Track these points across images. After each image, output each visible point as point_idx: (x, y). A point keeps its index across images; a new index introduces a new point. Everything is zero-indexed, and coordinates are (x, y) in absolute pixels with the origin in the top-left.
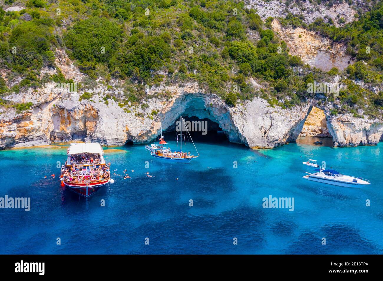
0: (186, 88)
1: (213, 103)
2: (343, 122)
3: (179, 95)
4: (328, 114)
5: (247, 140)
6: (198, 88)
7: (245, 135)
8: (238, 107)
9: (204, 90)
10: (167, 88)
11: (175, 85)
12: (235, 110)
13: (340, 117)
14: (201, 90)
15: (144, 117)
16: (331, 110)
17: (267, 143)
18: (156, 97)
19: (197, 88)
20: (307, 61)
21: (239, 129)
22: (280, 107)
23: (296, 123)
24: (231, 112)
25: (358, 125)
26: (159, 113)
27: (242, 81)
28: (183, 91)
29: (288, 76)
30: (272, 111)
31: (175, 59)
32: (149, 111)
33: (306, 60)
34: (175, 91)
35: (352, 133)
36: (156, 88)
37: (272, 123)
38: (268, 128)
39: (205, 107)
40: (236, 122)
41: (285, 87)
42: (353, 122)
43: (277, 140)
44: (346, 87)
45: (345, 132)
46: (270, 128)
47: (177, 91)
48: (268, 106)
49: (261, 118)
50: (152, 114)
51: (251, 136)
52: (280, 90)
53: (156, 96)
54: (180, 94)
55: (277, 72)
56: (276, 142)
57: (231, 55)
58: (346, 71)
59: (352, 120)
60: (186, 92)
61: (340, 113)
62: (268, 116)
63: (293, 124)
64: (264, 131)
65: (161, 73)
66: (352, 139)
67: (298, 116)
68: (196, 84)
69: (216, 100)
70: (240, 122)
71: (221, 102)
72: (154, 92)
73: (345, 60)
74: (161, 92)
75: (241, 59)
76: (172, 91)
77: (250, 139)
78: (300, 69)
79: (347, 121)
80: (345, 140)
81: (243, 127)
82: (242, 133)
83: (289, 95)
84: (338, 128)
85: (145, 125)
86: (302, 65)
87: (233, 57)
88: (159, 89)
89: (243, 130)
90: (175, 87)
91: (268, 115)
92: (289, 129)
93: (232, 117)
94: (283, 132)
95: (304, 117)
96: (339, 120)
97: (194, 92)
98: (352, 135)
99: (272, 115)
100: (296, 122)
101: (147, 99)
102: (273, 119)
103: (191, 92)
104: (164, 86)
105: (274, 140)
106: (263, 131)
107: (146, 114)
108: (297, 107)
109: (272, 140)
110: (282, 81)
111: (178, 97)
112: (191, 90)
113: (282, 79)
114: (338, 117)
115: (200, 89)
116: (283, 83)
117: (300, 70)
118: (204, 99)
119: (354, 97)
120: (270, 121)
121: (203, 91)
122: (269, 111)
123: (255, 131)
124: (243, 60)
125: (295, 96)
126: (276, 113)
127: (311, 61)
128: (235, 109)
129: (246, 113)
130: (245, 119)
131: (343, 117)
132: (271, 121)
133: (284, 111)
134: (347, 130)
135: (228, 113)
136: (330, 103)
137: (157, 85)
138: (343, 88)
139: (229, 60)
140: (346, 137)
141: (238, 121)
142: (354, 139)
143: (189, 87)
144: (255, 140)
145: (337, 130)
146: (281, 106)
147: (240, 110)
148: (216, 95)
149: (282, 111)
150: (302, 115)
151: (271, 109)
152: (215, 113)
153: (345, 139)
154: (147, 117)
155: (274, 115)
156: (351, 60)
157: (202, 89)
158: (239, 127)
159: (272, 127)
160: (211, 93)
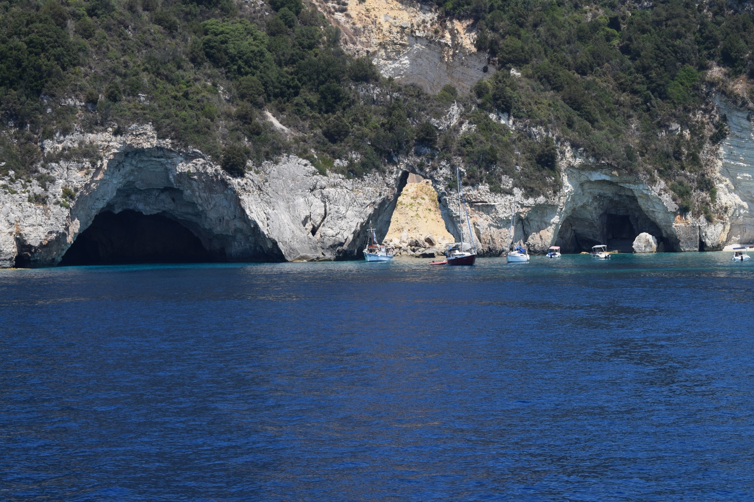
0: (130, 138)
1: (192, 170)
2: (471, 204)
3: (114, 154)
4: (442, 188)
5: (280, 245)
6: (155, 136)
7: (274, 236)
8: (251, 177)
9: (168, 140)
10: (90, 137)
11: (105, 130)
12: (246, 184)
13: (465, 193)
14: (162, 142)
15: (48, 202)
16: (446, 179)
17: (320, 251)
18: (67, 159)
19: (153, 137)
20: (386, 65)
21: (260, 224)
22: (340, 175)
23: (375, 209)
24: (237, 188)
25: (504, 209)
26: (78, 194)
27: (251, 119)
28: (124, 142)
29: (349, 106)
30: (324, 183)
31: (91, 68)
32: (57, 190)
33: (382, 62)
34: (106, 144)
35: (492, 227)
36: (65, 137)
37: (328, 208)
38: (318, 220)
39: (172, 180)
40: (250, 210)
41: (346, 131)
42: (493, 204)
43: (341, 244)
44: (474, 127)
45: (478, 225)
46: (322, 221)
47: (111, 144)
48: (314, 174)
49: (302, 200)
50: (63, 197)
51: (287, 236)
52: (336, 137)
53: (66, 155)
54: (116, 151)
55: (324, 98)
56: (339, 248)
57: (209, 56)
58: (473, 94)
59: (490, 199)
60: (130, 146)
61: (465, 184)
62: (317, 195)
63: (370, 210)
64: (312, 227)
65: (70, 102)
66: (493, 239)
67: (378, 194)
68: (149, 128)
69: (200, 163)
70: (259, 209)
71: (211, 166)
72: (60, 146)
73: (476, 64)
74: (76, 145)
75: (236, 67)
76: (100, 143)
77: (285, 243)
78: (373, 89)
79: (481, 202)
80: (479, 243)
81: (268, 219)
82: (266, 233)
83: (357, 148)
84: (463, 218)
85: (52, 220)
86: (377, 79)
87: (216, 62)
88: (71, 140)
89: (268, 225)
90: (104, 134)
91: (316, 192)
92: (362, 221)
93: (240, 200)
94: (351, 227)
95: (391, 197)
96: (464, 200)
97: (146, 145)
98: (492, 232)
99: (325, 192)
100: (376, 207)
101: (46, 162)
102: (329, 200)
103: (140, 147)
104: (81, 133)
105: (336, 243)
106: (309, 226)
107: (51, 196)
108: (375, 175)
109: (331, 243)
110: (338, 118)
111: (112, 157)
112: (141, 141)
113: (339, 113)
114: (461, 194)
115: (158, 138)
116: (342, 122)
117: (375, 92)
118: (169, 161)
119: (492, 149)
120: (323, 204)
121: (167, 143)
122: (318, 183)
123: (293, 226)
124: (240, 67)
125: (369, 150)
126: (333, 189)
127: (393, 66)
128: (245, 181)
129: (269, 189)
130: (268, 203)
131: (471, 192)
132: (325, 206)
133: (349, 183)
134: (482, 220)
135: (229, 192)
136: (443, 163)
137: (66, 132)
138: (469, 129)
139: (208, 68)
140: (482, 236)
141: (253, 208)
142: (498, 241)
143: (137, 135)
144: (296, 245)
145: (463, 222)
146: (342, 172)
147: (256, 182)
148: (199, 151)
149: (345, 184)
150: (387, 193)
151: (322, 181)
152: (197, 194)
153: (480, 241)
154: (56, 204)
155: (330, 191)
156: (489, 63)
157: (164, 138)
158: (258, 221)
159: (328, 218)
160: (186, 146)
